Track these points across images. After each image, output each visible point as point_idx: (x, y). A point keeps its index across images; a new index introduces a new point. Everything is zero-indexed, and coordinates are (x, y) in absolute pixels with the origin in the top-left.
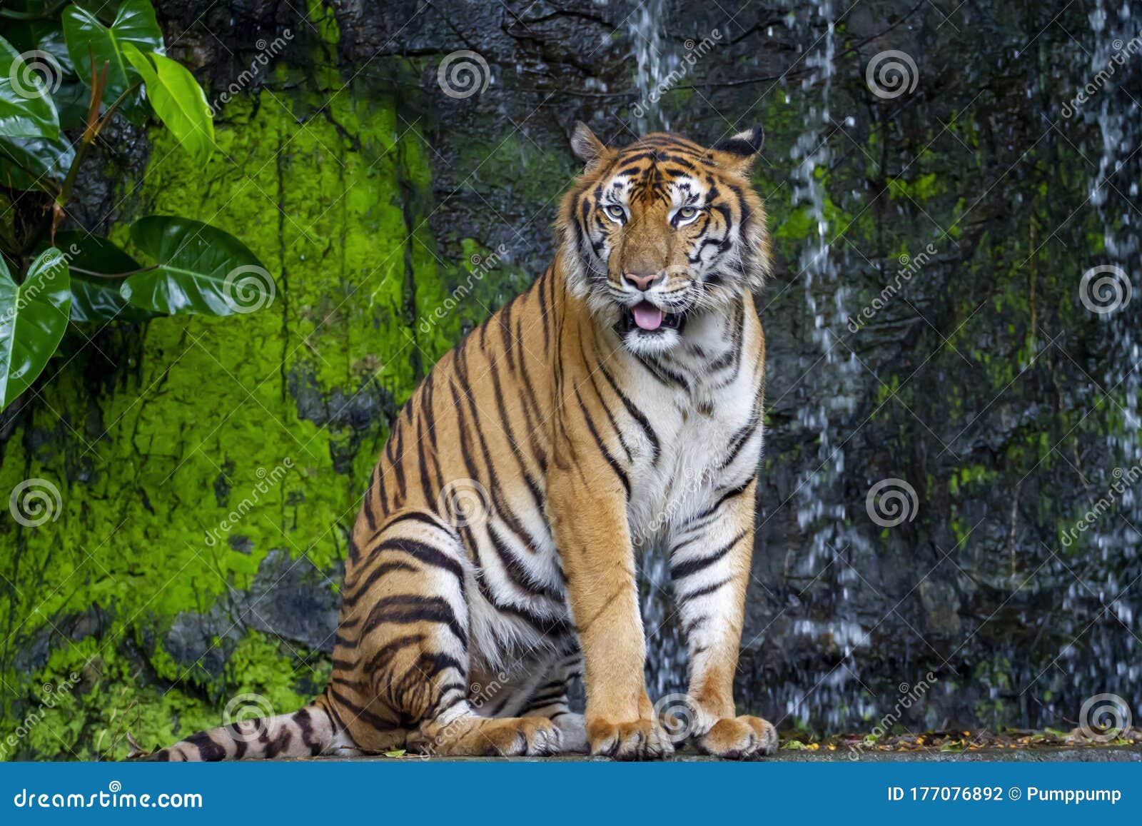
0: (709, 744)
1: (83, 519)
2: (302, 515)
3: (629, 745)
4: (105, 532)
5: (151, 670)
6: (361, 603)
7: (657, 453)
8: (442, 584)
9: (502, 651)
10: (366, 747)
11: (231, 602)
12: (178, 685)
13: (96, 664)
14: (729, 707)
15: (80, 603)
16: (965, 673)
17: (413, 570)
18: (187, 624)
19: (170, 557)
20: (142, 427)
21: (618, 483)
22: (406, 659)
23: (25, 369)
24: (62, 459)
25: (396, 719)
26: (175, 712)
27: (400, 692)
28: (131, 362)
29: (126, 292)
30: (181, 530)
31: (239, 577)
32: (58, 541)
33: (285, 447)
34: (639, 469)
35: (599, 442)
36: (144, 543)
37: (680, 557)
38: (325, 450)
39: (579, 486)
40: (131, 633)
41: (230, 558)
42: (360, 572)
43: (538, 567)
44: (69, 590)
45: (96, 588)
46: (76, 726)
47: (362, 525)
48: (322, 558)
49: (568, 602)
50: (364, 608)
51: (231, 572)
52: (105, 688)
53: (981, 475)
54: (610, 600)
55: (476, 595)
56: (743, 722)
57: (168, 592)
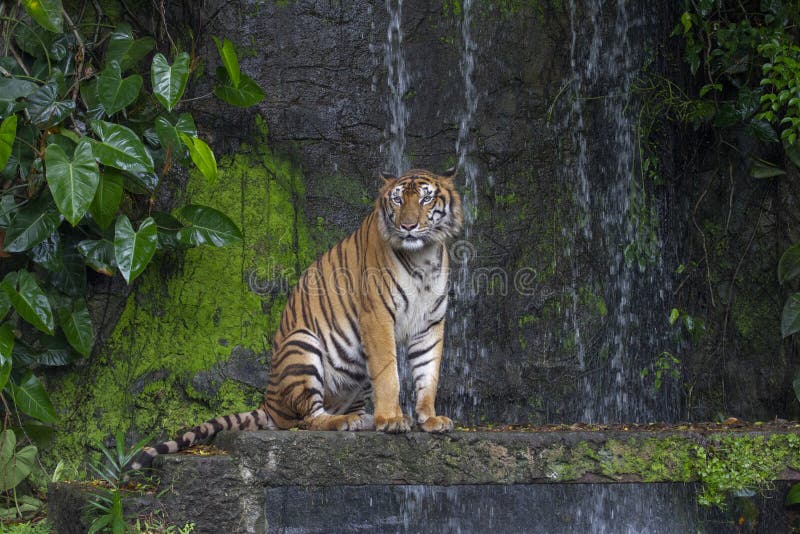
0: (425, 427)
1: (159, 331)
2: (249, 331)
3: (393, 427)
4: (167, 336)
5: (186, 394)
6: (279, 367)
7: (407, 306)
8: (314, 360)
9: (338, 387)
10: (281, 426)
11: (219, 367)
12: (197, 400)
13: (163, 391)
14: (433, 413)
15: (157, 366)
16: (524, 401)
17: (301, 353)
18: (201, 375)
19: (195, 347)
20: (183, 293)
21: (391, 318)
22: (298, 390)
23: (138, 267)
24: (150, 306)
25: (295, 416)
26: (196, 412)
27: (296, 404)
28: (180, 266)
29: (179, 236)
30: (199, 336)
31: (223, 357)
32: (148, 340)
33: (242, 302)
34: (399, 313)
35: (384, 300)
36: (184, 341)
37: (413, 350)
38: (259, 304)
39: (374, 319)
40: (178, 379)
41: (218, 348)
42: (278, 354)
43: (352, 351)
44: (152, 360)
45: (163, 360)
46: (155, 417)
47: (279, 334)
48: (258, 348)
49: (367, 367)
50: (281, 369)
51: (219, 354)
52: (167, 401)
53: (532, 318)
54: (386, 367)
55: (327, 363)
56: (439, 418)
57: (193, 362)
